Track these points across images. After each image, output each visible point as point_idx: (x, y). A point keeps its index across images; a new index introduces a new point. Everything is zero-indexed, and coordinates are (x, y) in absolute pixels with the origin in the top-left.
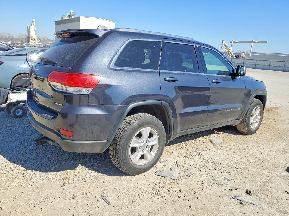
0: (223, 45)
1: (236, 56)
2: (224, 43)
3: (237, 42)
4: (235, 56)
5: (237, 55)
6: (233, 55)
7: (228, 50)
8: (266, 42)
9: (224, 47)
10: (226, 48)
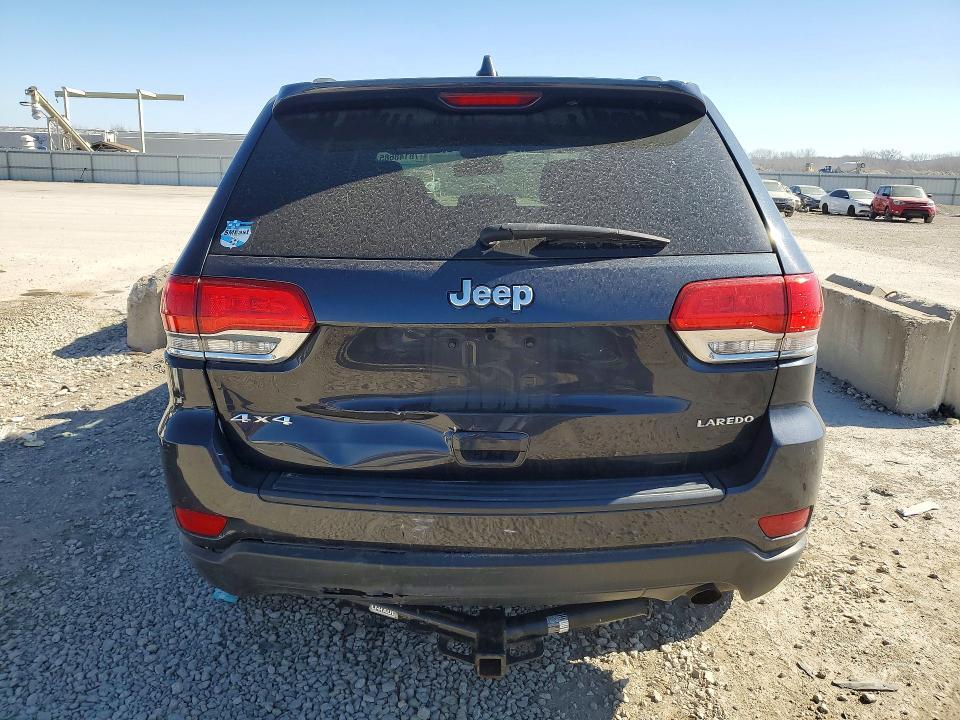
0: (38, 107)
1: (95, 147)
2: (37, 98)
3: (80, 96)
4: (89, 146)
5: (96, 142)
6: (82, 141)
7: (60, 123)
8: (181, 98)
9: (43, 114)
10: (52, 116)
